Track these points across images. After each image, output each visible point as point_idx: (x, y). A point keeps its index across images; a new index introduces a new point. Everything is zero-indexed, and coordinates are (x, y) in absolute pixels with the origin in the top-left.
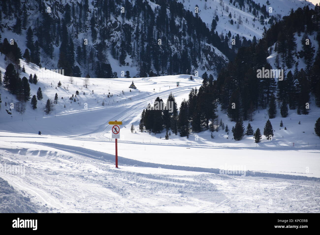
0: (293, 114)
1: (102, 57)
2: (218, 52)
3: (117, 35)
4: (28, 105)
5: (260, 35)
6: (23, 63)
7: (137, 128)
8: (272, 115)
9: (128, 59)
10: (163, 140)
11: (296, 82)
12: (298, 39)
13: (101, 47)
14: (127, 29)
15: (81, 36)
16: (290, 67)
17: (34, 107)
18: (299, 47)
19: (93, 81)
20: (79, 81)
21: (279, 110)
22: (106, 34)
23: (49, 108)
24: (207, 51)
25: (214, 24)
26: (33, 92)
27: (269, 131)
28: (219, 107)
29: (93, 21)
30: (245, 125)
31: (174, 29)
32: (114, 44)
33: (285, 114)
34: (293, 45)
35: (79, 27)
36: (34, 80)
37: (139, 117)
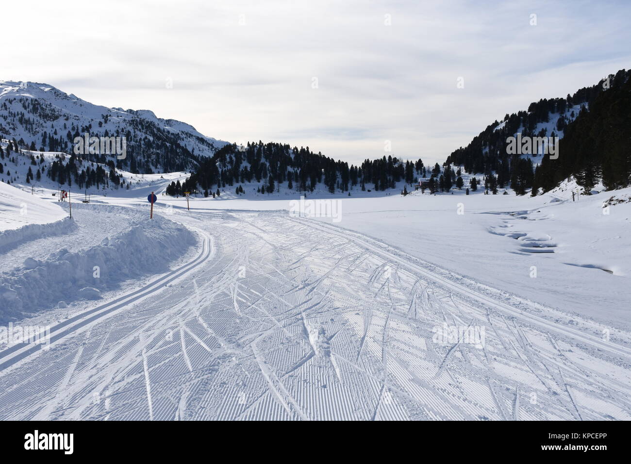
0: (227, 186)
1: (148, 166)
2: (195, 162)
3: (154, 157)
4: (119, 186)
5: (212, 155)
6: (116, 169)
7: (165, 194)
8: (219, 187)
9: (159, 166)
10: (176, 198)
11: (228, 173)
12: (228, 157)
13: (147, 162)
14: (158, 154)
15: (139, 158)
16: (225, 167)
17: (122, 187)
18: (228, 160)
19: (145, 175)
20: (140, 176)
21: (222, 185)
22: (149, 156)
23: (128, 187)
24: (191, 162)
25: (193, 151)
26: (121, 181)
27: (218, 193)
28: (198, 184)
29: (143, 151)
30: (209, 191)
31: (177, 154)
32: (153, 160)
33: (224, 186)
34: (225, 159)
35: (138, 154)
36: (121, 176)
37: (165, 189)
